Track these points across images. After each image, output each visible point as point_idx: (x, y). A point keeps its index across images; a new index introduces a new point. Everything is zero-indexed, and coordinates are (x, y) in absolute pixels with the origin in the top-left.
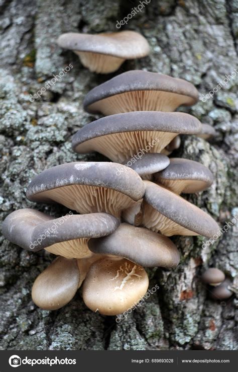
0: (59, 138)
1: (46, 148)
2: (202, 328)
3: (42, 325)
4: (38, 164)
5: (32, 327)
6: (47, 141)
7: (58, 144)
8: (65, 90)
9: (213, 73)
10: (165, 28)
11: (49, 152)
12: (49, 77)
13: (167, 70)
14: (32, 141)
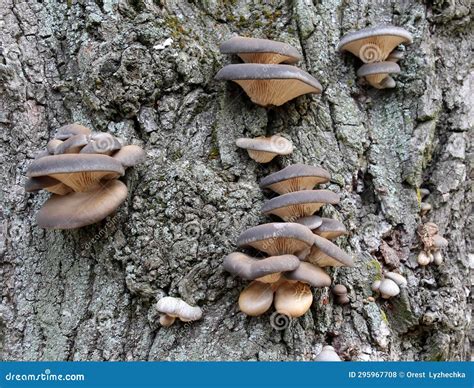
0: (249, 206)
1: (241, 212)
2: (333, 322)
3: (241, 324)
4: (236, 222)
5: (235, 326)
6: (241, 208)
7: (246, 210)
8: (242, 174)
9: (328, 162)
10: (297, 134)
11: (242, 216)
12: (231, 166)
13: (301, 160)
14: (231, 208)
